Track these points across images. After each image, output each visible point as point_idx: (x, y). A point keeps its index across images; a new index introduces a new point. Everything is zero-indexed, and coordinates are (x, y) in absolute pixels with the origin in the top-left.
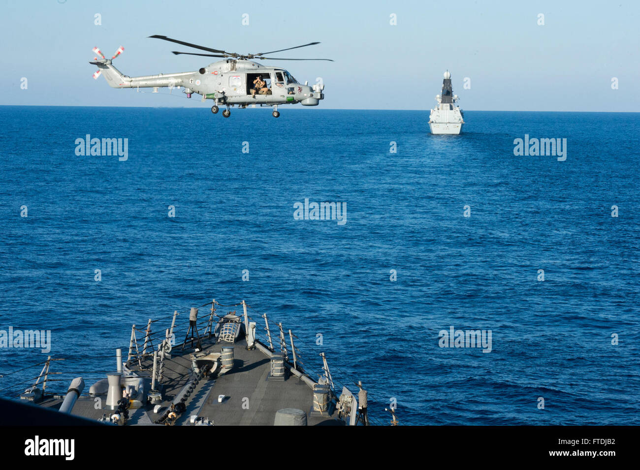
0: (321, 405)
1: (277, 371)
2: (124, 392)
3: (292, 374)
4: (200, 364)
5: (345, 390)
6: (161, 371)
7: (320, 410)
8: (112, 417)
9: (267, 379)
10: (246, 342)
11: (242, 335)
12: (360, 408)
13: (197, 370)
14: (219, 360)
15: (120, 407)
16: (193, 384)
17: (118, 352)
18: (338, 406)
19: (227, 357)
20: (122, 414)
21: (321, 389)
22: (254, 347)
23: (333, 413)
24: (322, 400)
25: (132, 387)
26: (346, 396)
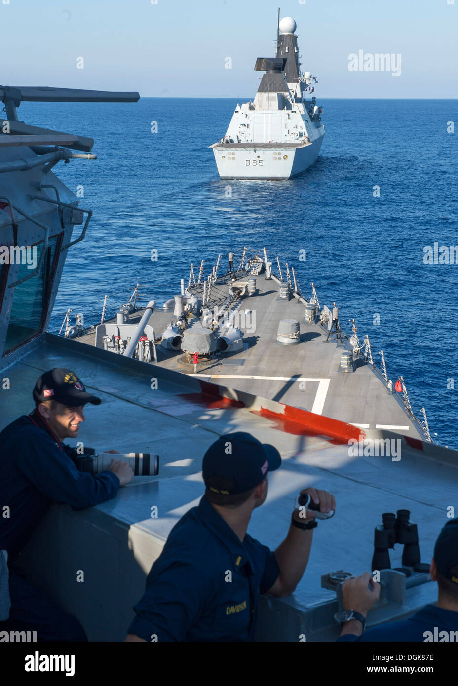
0: (311, 317)
1: (284, 294)
2: (185, 307)
3: (294, 297)
4: (235, 289)
5: (325, 308)
6: (209, 294)
7: (308, 320)
8: (177, 324)
9: (277, 300)
10: (266, 276)
11: (263, 270)
12: (334, 319)
13: (232, 294)
14: (246, 287)
15: (182, 317)
16: (228, 305)
17: (182, 281)
18: (321, 318)
19: (251, 285)
20: (183, 321)
21: (311, 307)
22: (270, 279)
23: (317, 323)
24: (311, 313)
25: (190, 305)
26: (326, 311)
